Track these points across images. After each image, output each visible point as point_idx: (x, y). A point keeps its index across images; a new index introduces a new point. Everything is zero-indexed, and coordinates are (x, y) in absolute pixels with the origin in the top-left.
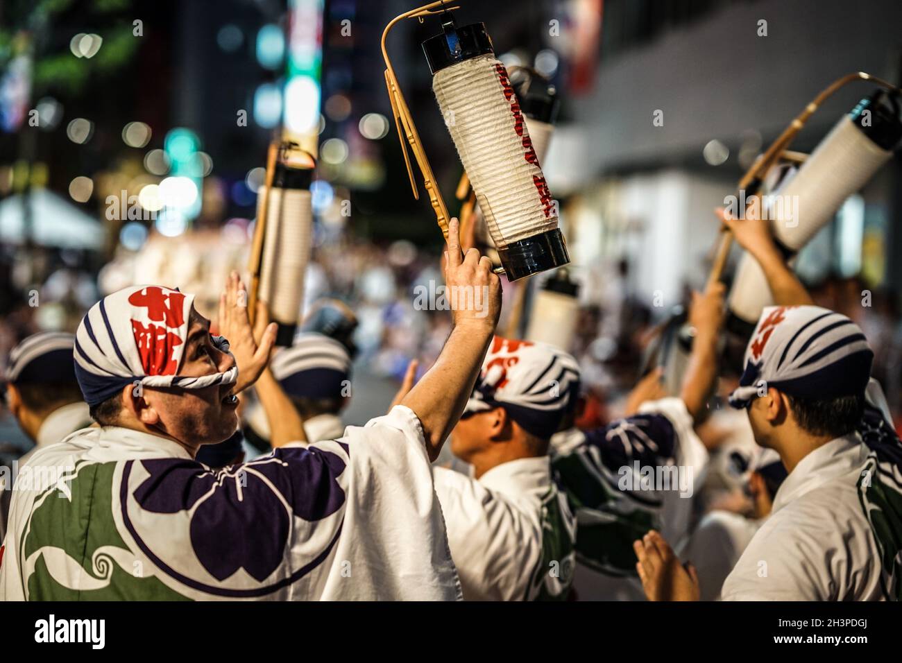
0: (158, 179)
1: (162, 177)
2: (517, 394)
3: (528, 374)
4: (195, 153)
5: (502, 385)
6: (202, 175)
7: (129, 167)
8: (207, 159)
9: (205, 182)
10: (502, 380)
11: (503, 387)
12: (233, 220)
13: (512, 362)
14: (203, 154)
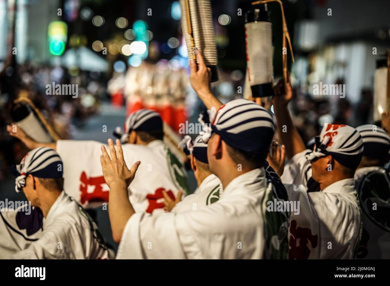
0: (130, 42)
1: (132, 41)
2: (336, 149)
3: (341, 139)
4: (146, 31)
5: (329, 145)
6: (148, 41)
7: (118, 37)
8: (151, 33)
9: (150, 44)
10: (330, 142)
11: (330, 146)
12: (162, 60)
13: (335, 134)
14: (149, 31)
